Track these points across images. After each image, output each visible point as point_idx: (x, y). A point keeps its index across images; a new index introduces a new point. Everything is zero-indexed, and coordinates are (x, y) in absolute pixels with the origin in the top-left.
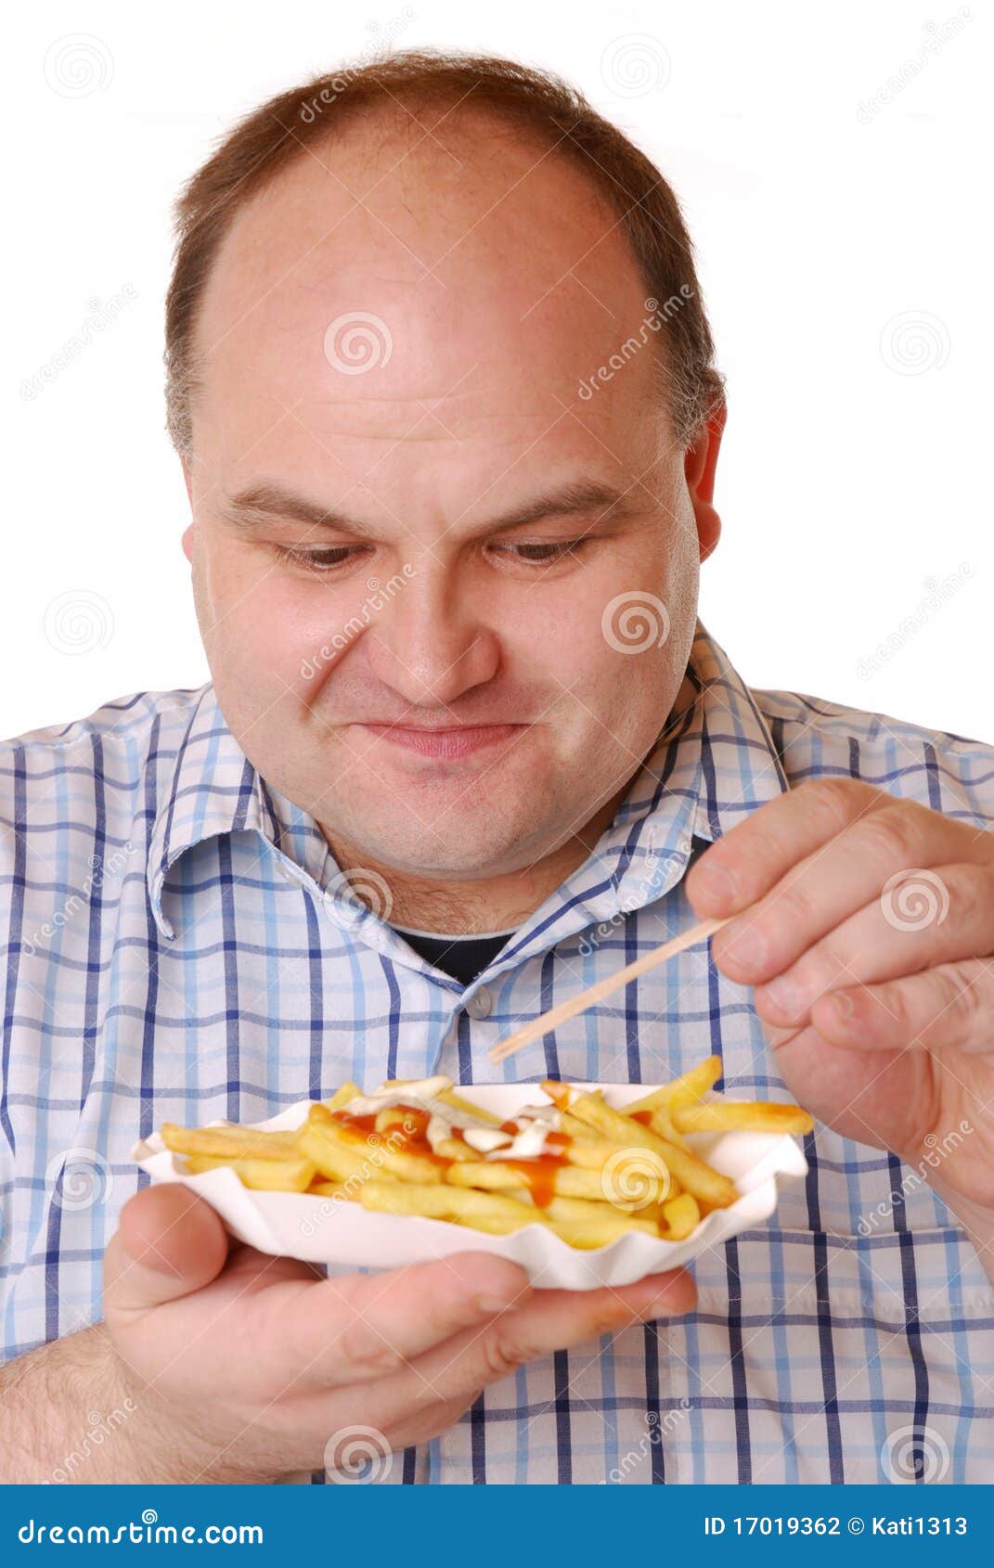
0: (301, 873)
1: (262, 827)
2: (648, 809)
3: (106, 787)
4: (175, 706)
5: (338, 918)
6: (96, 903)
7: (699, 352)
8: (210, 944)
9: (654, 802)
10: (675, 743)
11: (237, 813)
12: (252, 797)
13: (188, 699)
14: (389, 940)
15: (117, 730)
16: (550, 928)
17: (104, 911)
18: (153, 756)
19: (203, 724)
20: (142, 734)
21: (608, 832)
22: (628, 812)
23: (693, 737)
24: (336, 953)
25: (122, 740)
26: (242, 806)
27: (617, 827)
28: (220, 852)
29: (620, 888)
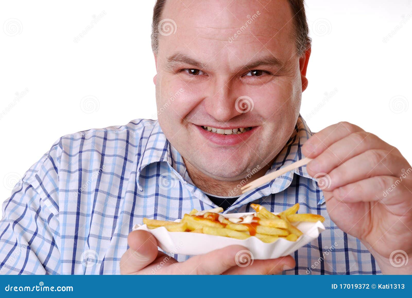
0: (178, 175)
1: (168, 161)
2: (281, 164)
3: (129, 145)
4: (150, 125)
5: (188, 188)
6: (122, 178)
7: (305, 30)
8: (151, 194)
9: (283, 163)
10: (290, 146)
11: (162, 156)
12: (166, 152)
13: (153, 123)
14: (203, 196)
15: (134, 130)
16: (251, 196)
17: (124, 181)
18: (142, 138)
19: (156, 130)
20: (140, 132)
21: (269, 170)
22: (275, 165)
23: (295, 145)
24: (187, 199)
25: (135, 133)
26: (163, 154)
27: (272, 169)
28: (157, 167)
29: (272, 187)
